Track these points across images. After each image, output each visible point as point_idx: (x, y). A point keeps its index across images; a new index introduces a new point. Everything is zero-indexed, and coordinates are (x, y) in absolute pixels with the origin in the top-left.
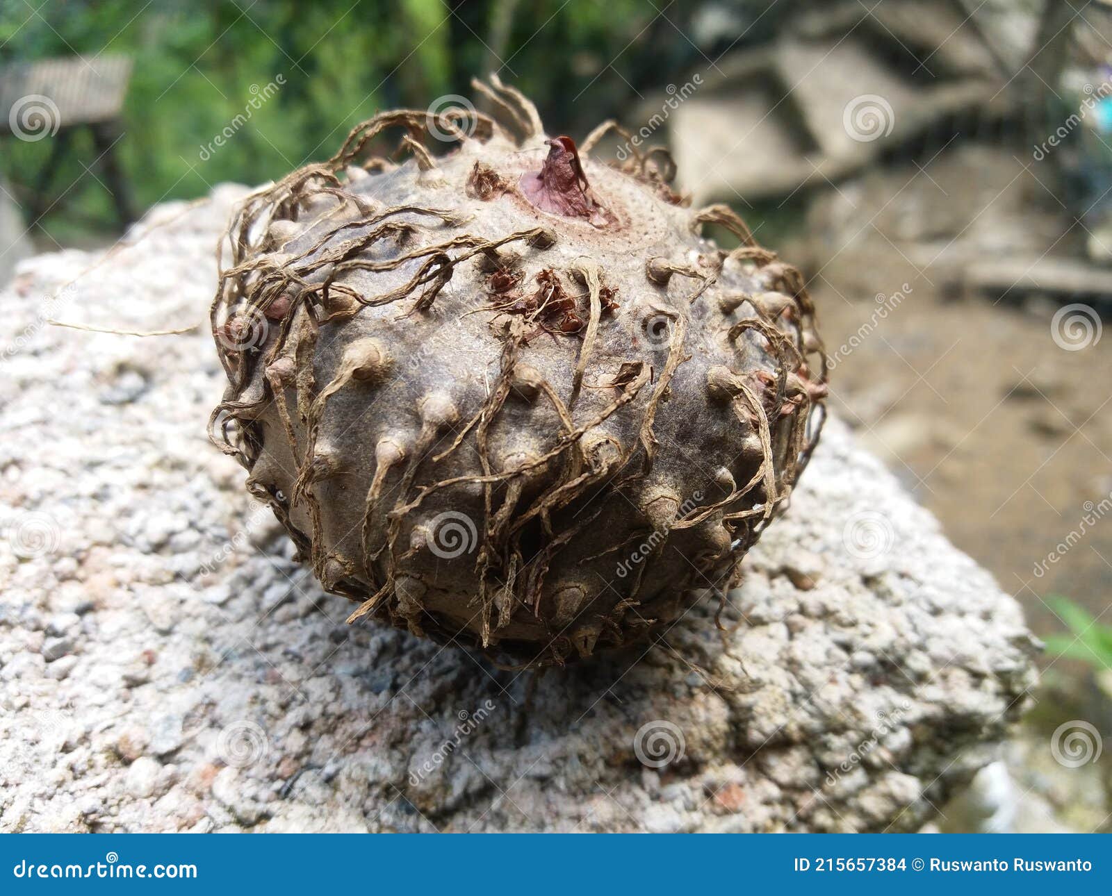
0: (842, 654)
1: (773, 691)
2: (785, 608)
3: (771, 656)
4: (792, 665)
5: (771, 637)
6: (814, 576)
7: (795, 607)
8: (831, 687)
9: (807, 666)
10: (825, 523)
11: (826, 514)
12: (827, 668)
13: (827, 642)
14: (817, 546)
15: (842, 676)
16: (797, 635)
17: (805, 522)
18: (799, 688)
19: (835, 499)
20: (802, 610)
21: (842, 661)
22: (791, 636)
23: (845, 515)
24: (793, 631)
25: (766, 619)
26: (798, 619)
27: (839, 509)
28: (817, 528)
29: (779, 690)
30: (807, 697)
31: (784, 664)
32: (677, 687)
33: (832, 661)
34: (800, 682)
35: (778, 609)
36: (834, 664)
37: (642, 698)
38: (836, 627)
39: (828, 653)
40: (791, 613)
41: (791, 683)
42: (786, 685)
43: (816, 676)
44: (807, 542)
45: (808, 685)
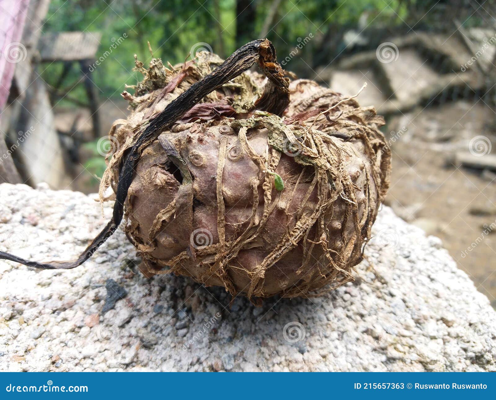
0: (464, 352)
1: (440, 364)
2: (443, 333)
3: (439, 351)
4: (445, 354)
5: (438, 344)
6: (453, 322)
7: (446, 333)
8: (459, 364)
9: (452, 356)
10: (454, 300)
11: (454, 297)
12: (458, 357)
13: (458, 348)
14: (452, 309)
15: (463, 360)
16: (447, 344)
17: (447, 300)
18: (448, 364)
19: (457, 291)
20: (449, 334)
21: (463, 355)
22: (444, 343)
23: (460, 297)
24: (445, 342)
25: (437, 337)
26: (447, 337)
27: (457, 295)
28: (451, 303)
29: (442, 364)
30: (451, 367)
31: (443, 354)
32: (406, 360)
33: (460, 355)
34: (449, 362)
35: (441, 334)
36: (461, 356)
37: (394, 363)
38: (462, 342)
39: (459, 352)
40: (445, 335)
41: (446, 362)
42: (444, 362)
43: (455, 360)
44: (449, 308)
45: (452, 363)
